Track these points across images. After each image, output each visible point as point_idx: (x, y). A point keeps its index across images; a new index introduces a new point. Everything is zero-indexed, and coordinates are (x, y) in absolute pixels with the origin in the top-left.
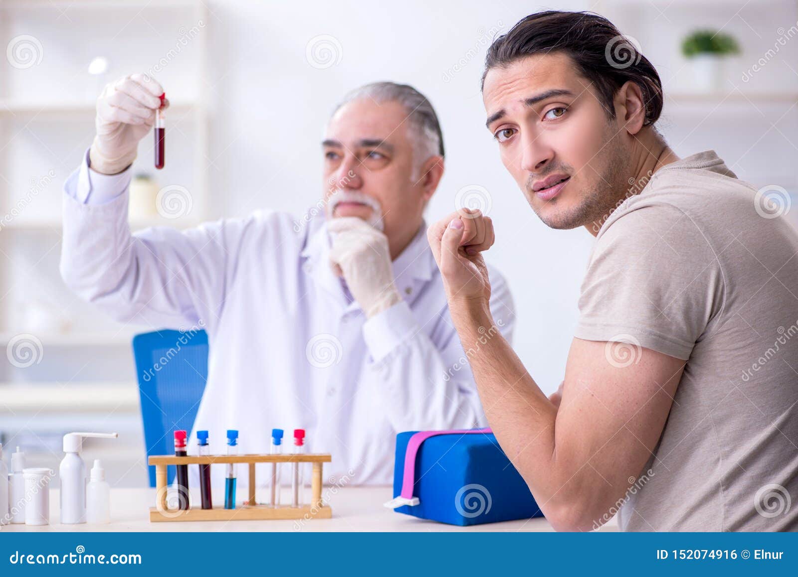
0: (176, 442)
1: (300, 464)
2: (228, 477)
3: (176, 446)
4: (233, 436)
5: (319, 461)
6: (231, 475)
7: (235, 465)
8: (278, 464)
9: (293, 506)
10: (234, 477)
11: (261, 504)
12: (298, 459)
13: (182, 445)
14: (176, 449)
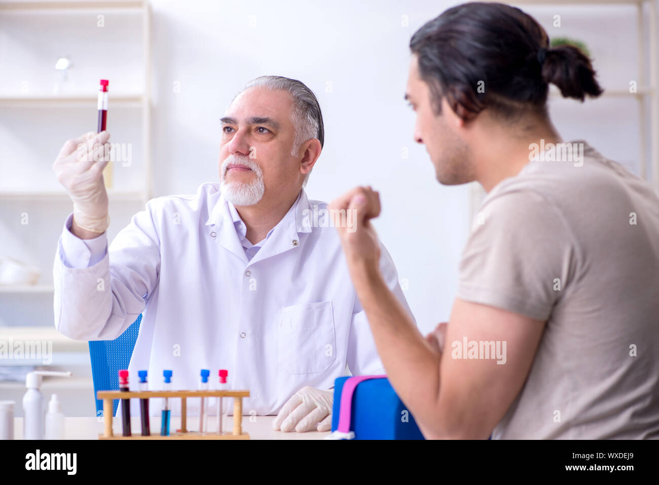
0: (120, 380)
1: (224, 399)
2: (164, 409)
3: (121, 383)
4: (168, 375)
5: (240, 396)
6: (166, 407)
7: (170, 399)
8: (205, 399)
9: (218, 433)
10: (169, 409)
11: (191, 432)
12: (222, 394)
13: (126, 382)
14: (121, 386)
